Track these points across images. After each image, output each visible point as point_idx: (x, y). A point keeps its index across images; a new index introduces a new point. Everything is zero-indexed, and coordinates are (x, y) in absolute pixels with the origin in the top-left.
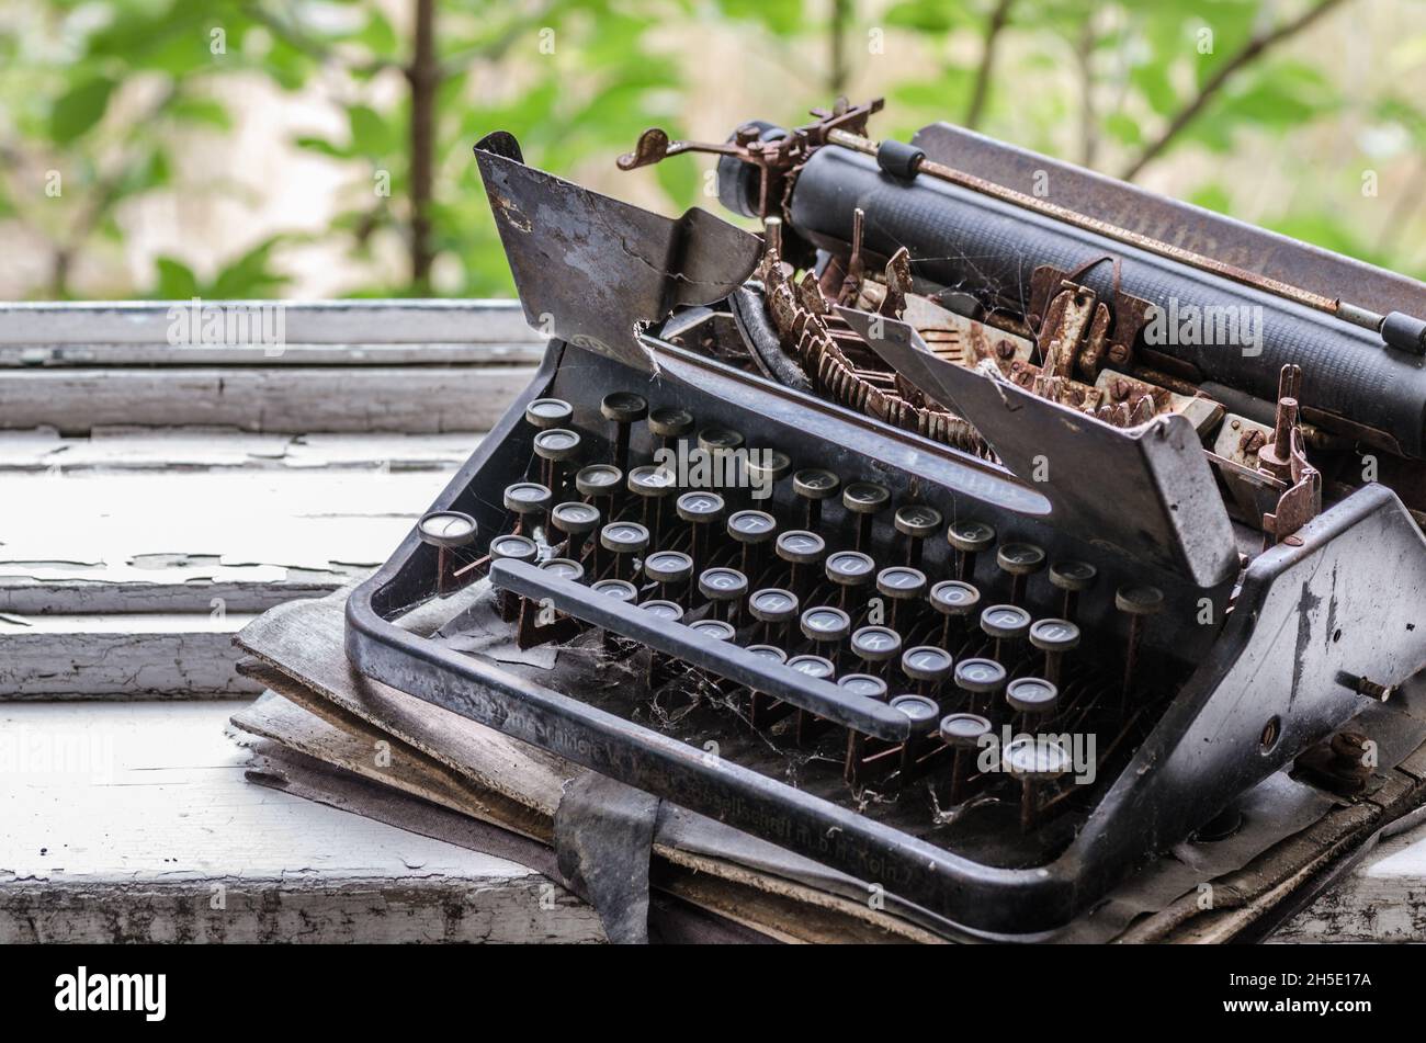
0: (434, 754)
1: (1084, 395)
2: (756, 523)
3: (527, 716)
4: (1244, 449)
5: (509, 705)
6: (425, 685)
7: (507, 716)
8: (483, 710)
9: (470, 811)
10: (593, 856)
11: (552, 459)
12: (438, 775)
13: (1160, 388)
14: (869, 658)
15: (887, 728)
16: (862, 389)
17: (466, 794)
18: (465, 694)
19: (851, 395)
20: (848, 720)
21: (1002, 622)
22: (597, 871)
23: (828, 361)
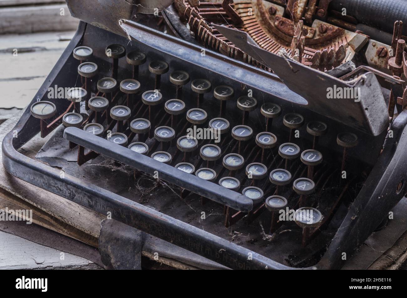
0: (44, 210)
1: (308, 31)
2: (177, 105)
3: (84, 197)
4: (379, 55)
5: (76, 192)
6: (39, 181)
7: (75, 196)
8: (64, 192)
9: (61, 232)
10: (116, 257)
11: (86, 77)
12: (47, 218)
13: (340, 28)
14: (231, 169)
15: (244, 207)
16: (218, 42)
17: (59, 226)
18: (56, 186)
19: (213, 44)
20: (226, 203)
21: (288, 152)
22: (119, 264)
23: (202, 29)
